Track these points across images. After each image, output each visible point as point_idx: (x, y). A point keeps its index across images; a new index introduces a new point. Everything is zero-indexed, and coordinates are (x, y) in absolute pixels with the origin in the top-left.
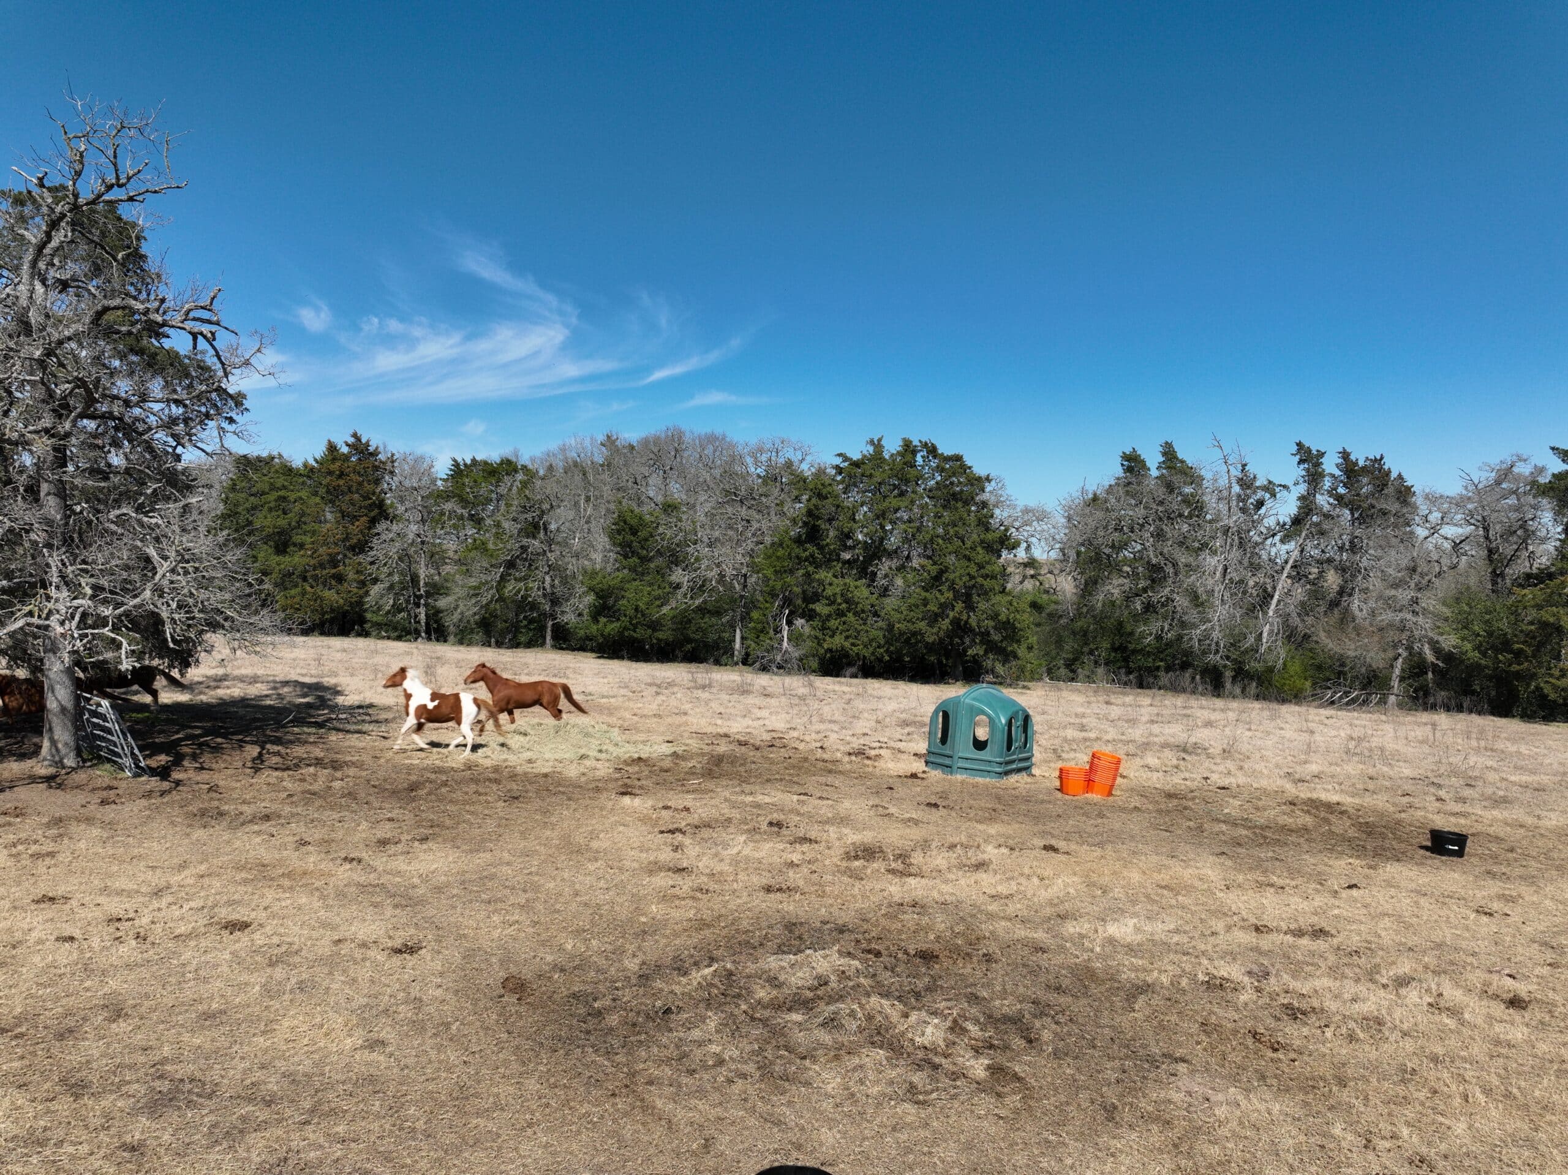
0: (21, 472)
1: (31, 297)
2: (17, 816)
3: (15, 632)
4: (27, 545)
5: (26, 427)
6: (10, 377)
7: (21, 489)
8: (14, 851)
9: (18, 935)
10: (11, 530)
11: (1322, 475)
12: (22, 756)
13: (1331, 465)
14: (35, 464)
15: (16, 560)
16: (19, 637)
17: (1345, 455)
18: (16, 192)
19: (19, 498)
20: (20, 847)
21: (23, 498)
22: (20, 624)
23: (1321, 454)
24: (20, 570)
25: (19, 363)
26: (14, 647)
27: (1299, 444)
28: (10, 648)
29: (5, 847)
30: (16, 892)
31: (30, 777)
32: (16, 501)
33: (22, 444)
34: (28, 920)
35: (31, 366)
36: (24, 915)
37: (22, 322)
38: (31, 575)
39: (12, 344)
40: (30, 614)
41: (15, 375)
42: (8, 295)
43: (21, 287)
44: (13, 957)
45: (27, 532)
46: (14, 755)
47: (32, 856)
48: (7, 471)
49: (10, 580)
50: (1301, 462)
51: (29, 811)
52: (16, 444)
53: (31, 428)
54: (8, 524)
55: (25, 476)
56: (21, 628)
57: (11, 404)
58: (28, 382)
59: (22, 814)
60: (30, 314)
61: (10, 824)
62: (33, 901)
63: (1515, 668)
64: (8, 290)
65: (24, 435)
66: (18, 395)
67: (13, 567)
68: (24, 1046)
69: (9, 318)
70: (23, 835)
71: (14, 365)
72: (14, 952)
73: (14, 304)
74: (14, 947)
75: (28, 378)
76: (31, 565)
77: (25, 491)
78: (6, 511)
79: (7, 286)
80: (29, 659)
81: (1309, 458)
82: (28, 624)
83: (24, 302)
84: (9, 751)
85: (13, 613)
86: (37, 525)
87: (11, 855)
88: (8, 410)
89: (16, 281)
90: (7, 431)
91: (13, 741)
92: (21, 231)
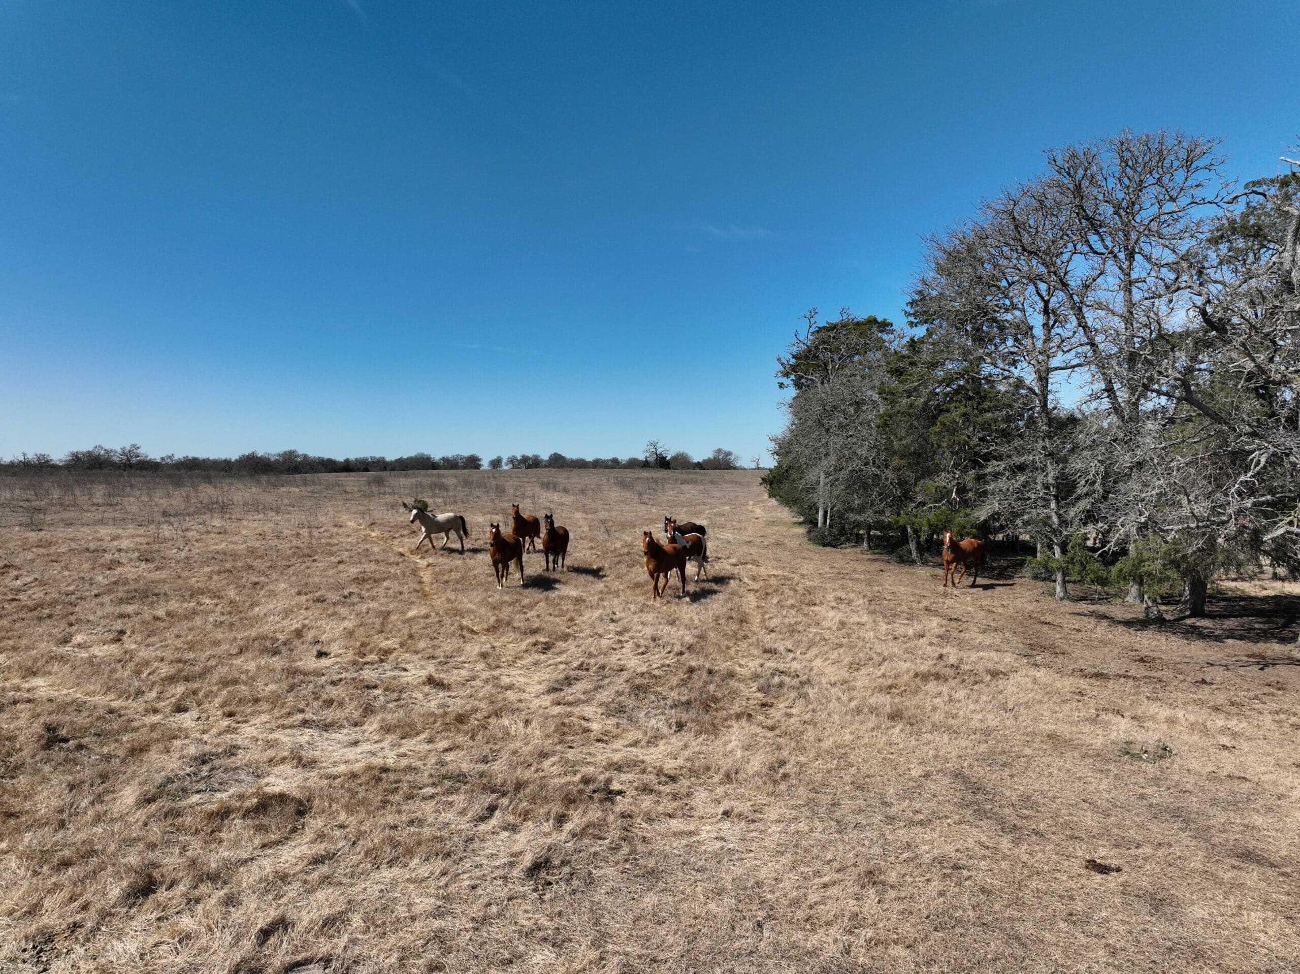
0: (1283, 407)
1: (1294, 261)
2: (1279, 689)
3: (1277, 537)
4: (1287, 466)
5: (1287, 368)
6: (1275, 330)
7: (1283, 420)
8: (1277, 718)
9: (1282, 790)
10: (1274, 454)
12: (1283, 640)
14: (1295, 399)
15: (1278, 478)
16: (1280, 541)
18: (1282, 177)
19: (1281, 428)
20: (1282, 716)
21: (1284, 427)
22: (1281, 531)
24: (1282, 487)
25: (1282, 317)
26: (1276, 550)
28: (1273, 550)
29: (1270, 713)
30: (1280, 753)
31: (1289, 658)
32: (1278, 430)
33: (1284, 383)
34: (1290, 779)
35: (1292, 317)
36: (1286, 773)
37: (1285, 282)
38: (1290, 491)
39: (1277, 303)
40: (1291, 523)
41: (1279, 327)
42: (1274, 263)
43: (1286, 254)
44: (1279, 806)
45: (1287, 455)
46: (1276, 638)
47: (1292, 725)
48: (1272, 406)
49: (1273, 494)
51: (1289, 687)
52: (1279, 383)
53: (1291, 369)
54: (1272, 449)
55: (1286, 409)
56: (1282, 535)
57: (1275, 351)
58: (1289, 331)
59: (1284, 689)
60: (1293, 275)
61: (1273, 695)
62: (1294, 764)
64: (1274, 259)
65: (1285, 376)
66: (1281, 343)
67: (1276, 484)
68: (1289, 885)
69: (1274, 281)
70: (1285, 707)
71: (1278, 319)
72: (1279, 802)
73: (1279, 269)
74: (1279, 798)
75: (1289, 328)
76: (1290, 482)
77: (1286, 421)
78: (1270, 439)
79: (1273, 255)
80: (1289, 561)
82: (1288, 532)
83: (1287, 266)
84: (1272, 634)
85: (1275, 523)
86: (1295, 450)
87: (1274, 721)
88: (1273, 357)
89: (1281, 250)
90: (1272, 374)
91: (1274, 626)
92: (1287, 208)
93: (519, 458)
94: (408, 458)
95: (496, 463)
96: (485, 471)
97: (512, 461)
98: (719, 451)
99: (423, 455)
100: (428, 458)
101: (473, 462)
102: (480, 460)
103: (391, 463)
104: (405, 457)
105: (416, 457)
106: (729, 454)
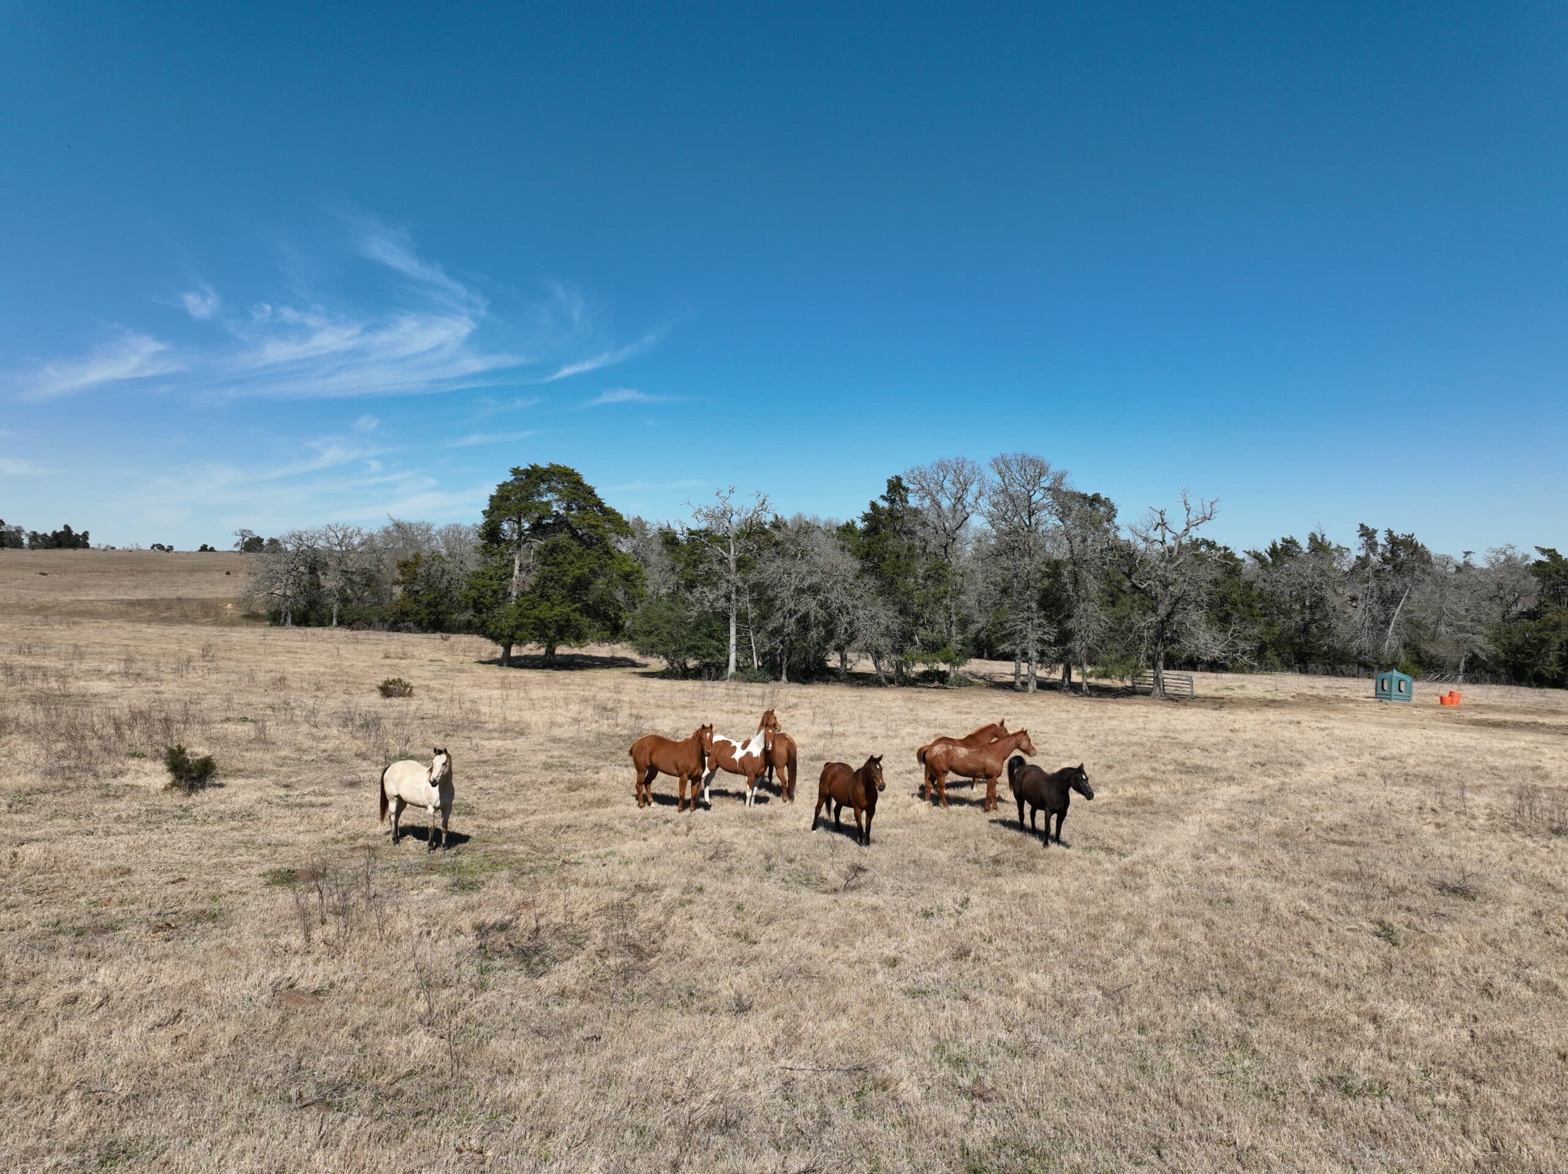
11: (1376, 544)
13: (1381, 538)
17: (1390, 533)
23: (1375, 531)
27: (1362, 526)
50: (1361, 535)
63: (1527, 661)
81: (1367, 533)
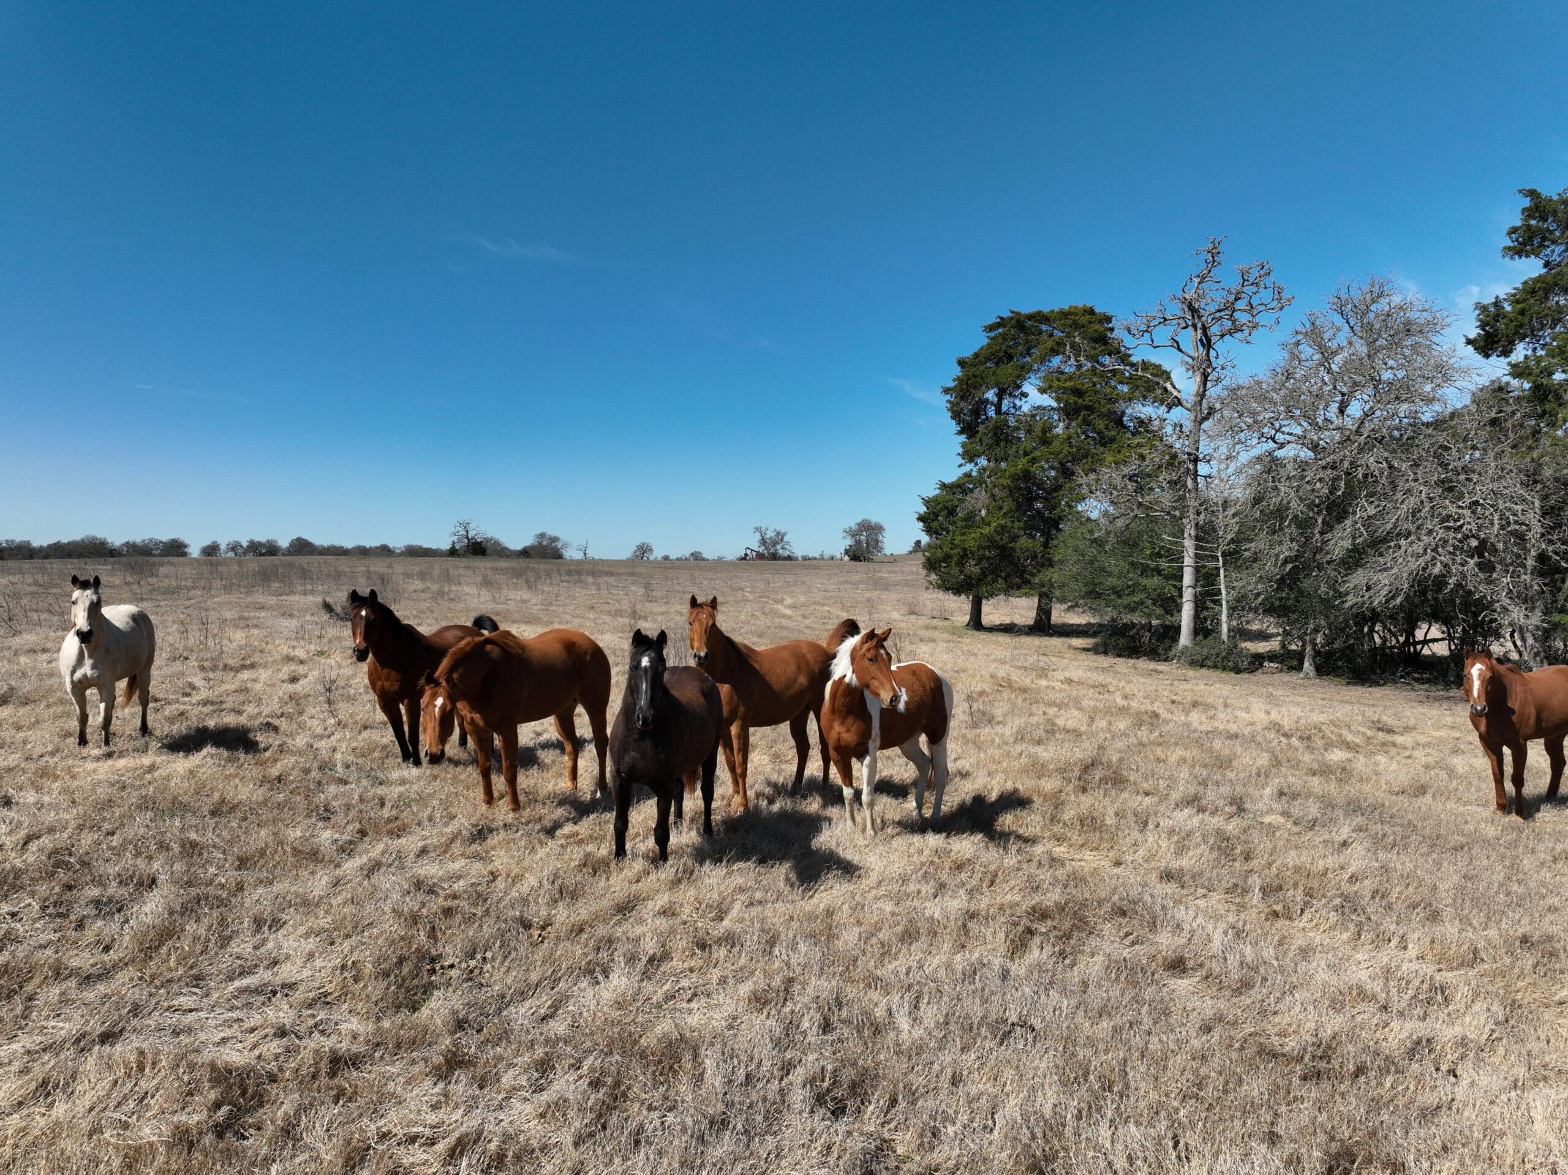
93: (245, 544)
94: (69, 543)
95: (211, 550)
96: (194, 559)
97: (234, 547)
98: (542, 535)
99: (95, 538)
100: (103, 543)
101: (176, 549)
102: (186, 546)
103: (41, 549)
104: (65, 540)
105: (83, 541)
106: (555, 539)
